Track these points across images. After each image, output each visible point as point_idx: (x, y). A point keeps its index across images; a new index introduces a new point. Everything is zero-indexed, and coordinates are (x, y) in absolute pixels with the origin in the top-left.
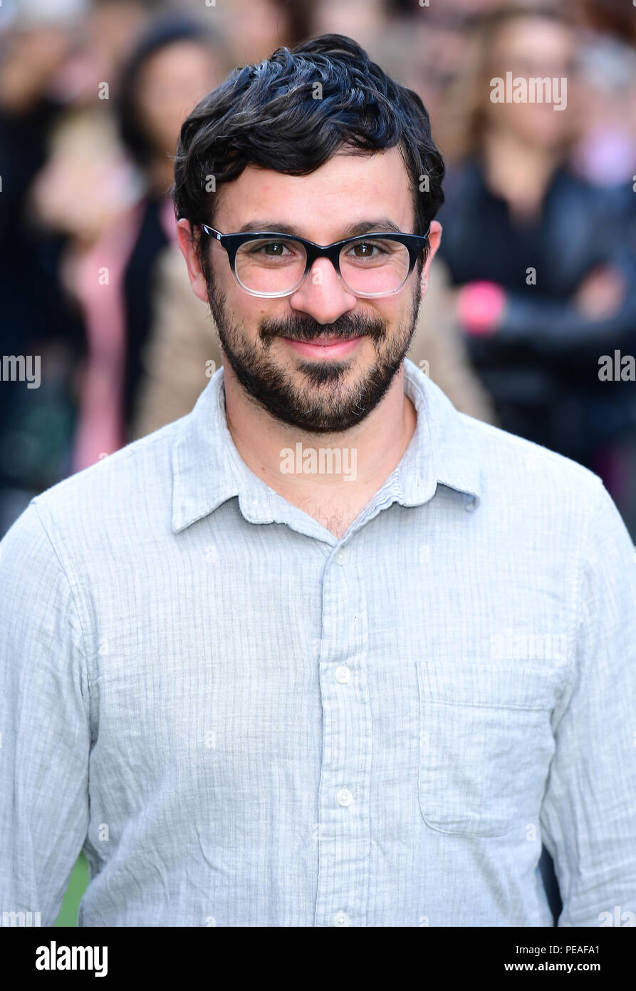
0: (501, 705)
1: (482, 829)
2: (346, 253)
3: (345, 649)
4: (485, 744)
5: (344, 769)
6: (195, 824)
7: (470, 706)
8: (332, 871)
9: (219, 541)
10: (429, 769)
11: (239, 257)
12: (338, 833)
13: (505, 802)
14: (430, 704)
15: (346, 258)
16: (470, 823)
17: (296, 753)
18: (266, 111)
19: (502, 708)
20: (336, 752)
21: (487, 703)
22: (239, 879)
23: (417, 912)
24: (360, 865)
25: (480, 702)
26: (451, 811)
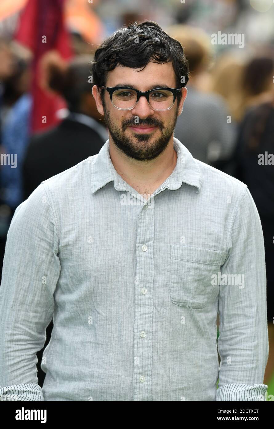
0: (200, 262)
1: (192, 305)
2: (152, 95)
3: (145, 239)
4: (194, 275)
5: (144, 281)
6: (92, 298)
7: (189, 262)
8: (139, 317)
9: (105, 198)
10: (174, 283)
11: (114, 97)
12: (142, 304)
13: (202, 297)
14: (175, 260)
15: (151, 97)
16: (188, 303)
17: (128, 275)
18: (124, 45)
19: (201, 264)
20: (141, 275)
21: (195, 261)
22: (108, 317)
23: (170, 333)
24: (150, 315)
25: (193, 261)
26: (182, 298)
